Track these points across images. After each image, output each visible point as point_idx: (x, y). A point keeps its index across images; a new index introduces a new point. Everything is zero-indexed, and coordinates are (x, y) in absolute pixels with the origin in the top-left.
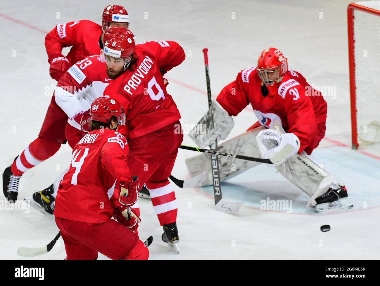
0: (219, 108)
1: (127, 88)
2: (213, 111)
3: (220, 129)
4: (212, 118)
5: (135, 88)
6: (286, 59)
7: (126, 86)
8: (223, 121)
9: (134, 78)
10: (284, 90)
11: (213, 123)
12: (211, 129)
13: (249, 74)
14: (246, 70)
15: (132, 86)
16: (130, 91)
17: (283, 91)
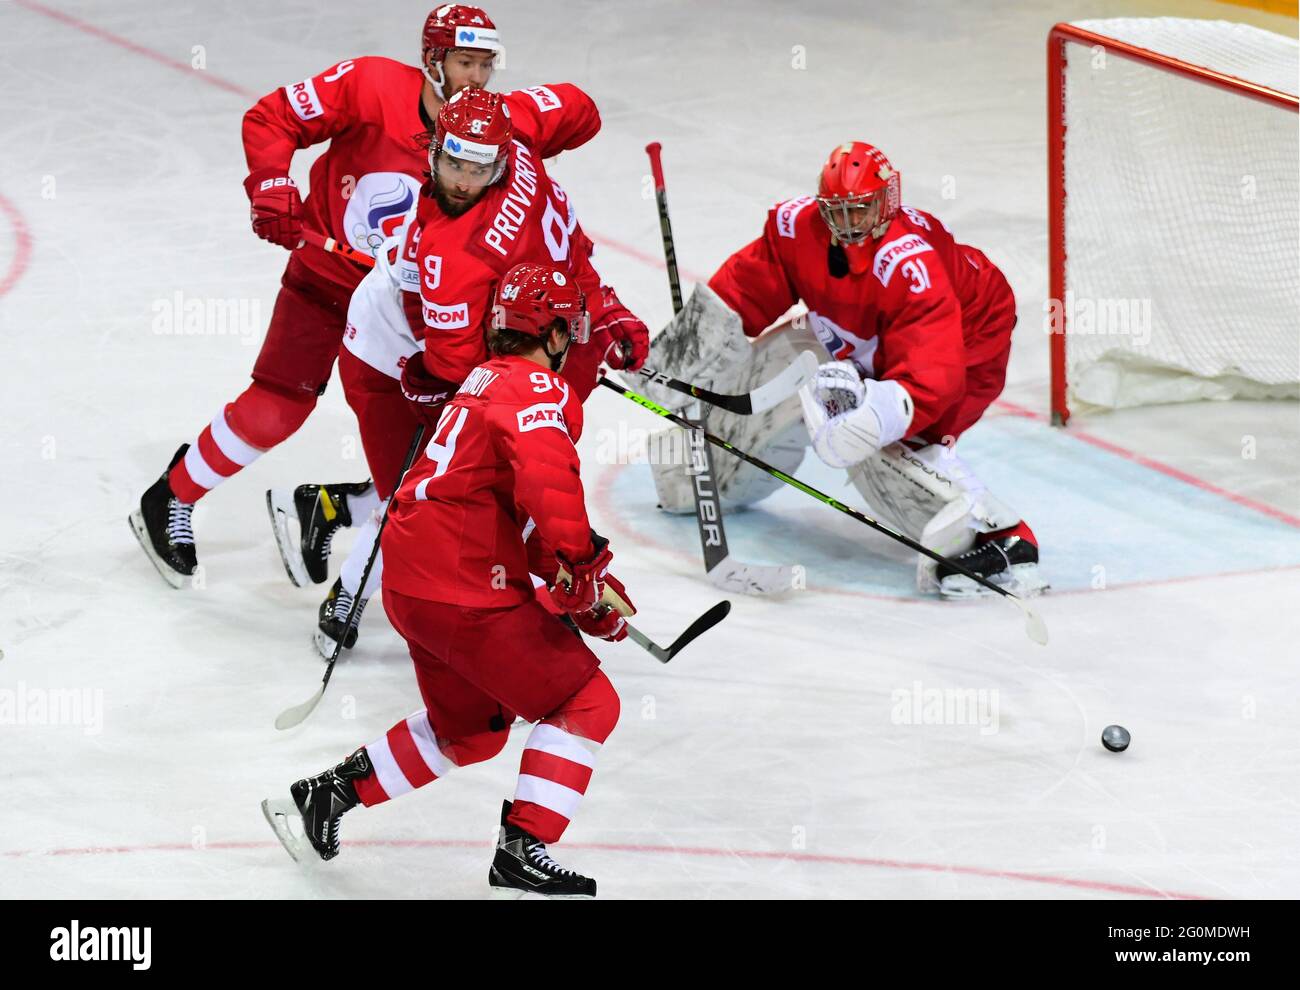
0: (716, 306)
1: (493, 238)
2: (696, 314)
3: (716, 364)
4: (694, 332)
5: (512, 237)
6: (898, 173)
7: (491, 232)
8: (726, 341)
9: (508, 208)
10: (888, 263)
11: (697, 346)
12: (691, 362)
13: (795, 213)
14: (789, 204)
15: (503, 230)
16: (500, 245)
17: (885, 267)
